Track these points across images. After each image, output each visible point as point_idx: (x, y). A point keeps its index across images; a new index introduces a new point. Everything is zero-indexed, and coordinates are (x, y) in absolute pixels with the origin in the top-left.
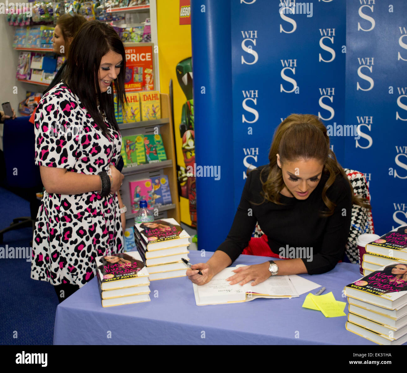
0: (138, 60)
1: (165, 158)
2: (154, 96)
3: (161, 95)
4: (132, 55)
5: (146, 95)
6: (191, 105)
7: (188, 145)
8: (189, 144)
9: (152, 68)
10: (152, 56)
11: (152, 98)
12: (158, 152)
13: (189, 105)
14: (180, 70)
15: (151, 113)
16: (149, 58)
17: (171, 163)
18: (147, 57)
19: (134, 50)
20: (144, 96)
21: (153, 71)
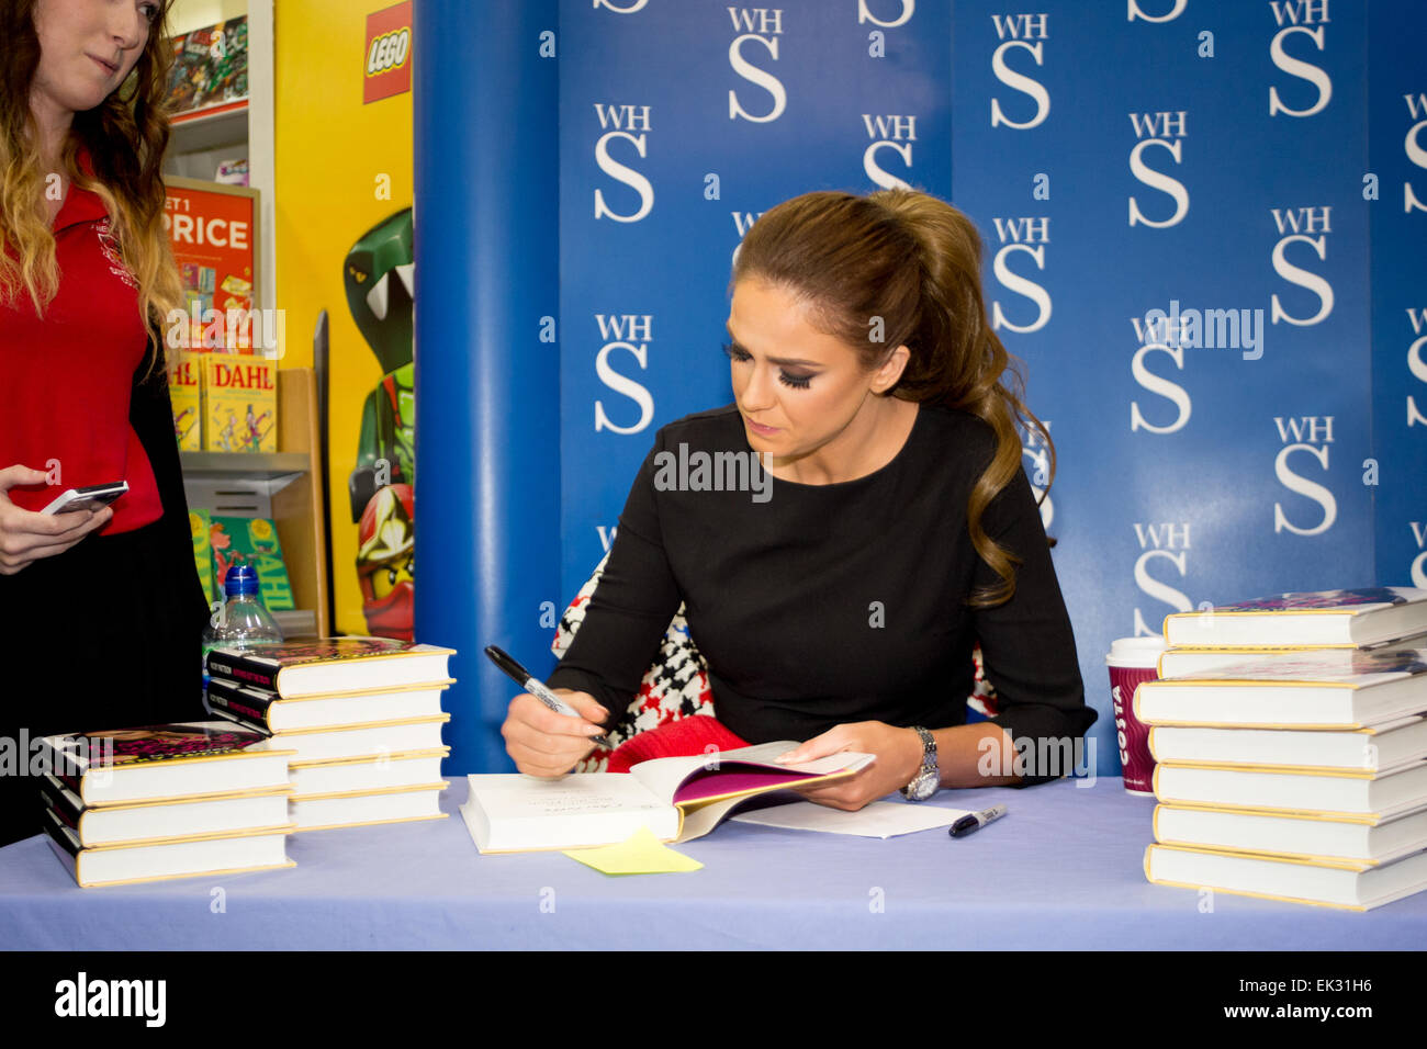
0: (200, 240)
1: (289, 603)
2: (254, 373)
3: (279, 375)
4: (178, 218)
5: (225, 366)
6: (399, 388)
7: (382, 546)
8: (386, 539)
9: (251, 279)
10: (251, 236)
11: (246, 382)
12: (262, 580)
13: (391, 389)
14: (361, 268)
15: (243, 435)
16: (238, 240)
17: (312, 623)
18: (234, 235)
19: (187, 202)
20: (218, 367)
21: (252, 289)
